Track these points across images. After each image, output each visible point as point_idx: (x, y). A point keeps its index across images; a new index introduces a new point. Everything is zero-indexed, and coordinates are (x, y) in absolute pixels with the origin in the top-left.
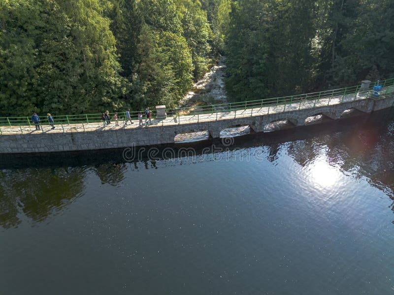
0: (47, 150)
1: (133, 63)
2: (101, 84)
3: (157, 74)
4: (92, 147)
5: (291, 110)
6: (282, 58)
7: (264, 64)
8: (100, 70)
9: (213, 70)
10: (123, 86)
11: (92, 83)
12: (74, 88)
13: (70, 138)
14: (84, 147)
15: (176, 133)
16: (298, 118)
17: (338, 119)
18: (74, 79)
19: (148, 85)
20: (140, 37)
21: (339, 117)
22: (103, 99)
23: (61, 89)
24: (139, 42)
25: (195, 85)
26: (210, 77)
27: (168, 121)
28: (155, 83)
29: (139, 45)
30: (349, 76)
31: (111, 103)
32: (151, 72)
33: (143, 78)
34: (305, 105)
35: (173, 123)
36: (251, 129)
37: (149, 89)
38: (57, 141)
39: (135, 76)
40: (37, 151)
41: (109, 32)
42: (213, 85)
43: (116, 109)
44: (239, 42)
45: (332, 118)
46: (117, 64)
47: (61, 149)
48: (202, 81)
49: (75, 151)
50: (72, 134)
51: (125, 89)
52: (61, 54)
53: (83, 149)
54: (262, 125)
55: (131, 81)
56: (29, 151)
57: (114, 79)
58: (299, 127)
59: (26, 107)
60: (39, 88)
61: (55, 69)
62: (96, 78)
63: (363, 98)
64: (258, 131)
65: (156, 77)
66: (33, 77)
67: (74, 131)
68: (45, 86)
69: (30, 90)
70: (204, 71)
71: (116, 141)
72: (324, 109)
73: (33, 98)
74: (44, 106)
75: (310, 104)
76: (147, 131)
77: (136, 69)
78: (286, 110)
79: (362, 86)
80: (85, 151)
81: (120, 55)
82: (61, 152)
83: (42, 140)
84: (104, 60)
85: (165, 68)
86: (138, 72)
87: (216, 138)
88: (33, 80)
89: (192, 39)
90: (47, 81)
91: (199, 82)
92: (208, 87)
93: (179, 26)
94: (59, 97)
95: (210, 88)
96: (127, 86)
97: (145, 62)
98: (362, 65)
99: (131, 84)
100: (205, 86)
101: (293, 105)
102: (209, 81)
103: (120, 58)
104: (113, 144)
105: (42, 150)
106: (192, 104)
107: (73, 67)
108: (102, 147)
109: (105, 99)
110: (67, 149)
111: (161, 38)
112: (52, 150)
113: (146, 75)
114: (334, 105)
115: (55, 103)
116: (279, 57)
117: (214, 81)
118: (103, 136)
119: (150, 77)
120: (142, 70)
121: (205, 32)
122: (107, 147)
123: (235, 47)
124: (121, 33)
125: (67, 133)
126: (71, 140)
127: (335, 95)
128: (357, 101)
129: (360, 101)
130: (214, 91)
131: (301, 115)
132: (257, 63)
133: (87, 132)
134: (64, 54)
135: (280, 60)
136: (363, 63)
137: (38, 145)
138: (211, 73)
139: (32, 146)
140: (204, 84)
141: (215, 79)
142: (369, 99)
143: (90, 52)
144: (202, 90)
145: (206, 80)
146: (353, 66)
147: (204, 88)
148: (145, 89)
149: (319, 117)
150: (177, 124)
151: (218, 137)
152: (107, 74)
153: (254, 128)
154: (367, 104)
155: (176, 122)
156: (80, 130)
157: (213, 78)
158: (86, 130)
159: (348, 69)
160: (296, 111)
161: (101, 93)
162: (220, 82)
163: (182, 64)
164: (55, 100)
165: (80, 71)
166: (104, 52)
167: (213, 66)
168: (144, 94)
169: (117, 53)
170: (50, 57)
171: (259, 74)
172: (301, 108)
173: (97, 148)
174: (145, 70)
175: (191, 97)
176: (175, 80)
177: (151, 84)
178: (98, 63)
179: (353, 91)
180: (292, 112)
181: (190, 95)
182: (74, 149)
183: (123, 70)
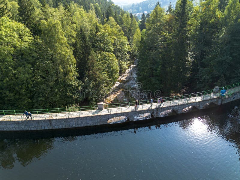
0: (35, 129)
1: (85, 71)
2: (67, 86)
3: (99, 77)
4: (61, 127)
5: (174, 105)
6: (170, 68)
7: (159, 71)
8: (66, 77)
9: (130, 68)
10: (79, 86)
11: (61, 85)
12: (51, 88)
13: (49, 123)
14: (57, 127)
15: (109, 119)
16: (178, 109)
17: (201, 109)
18: (52, 83)
19: (94, 83)
20: (90, 57)
21: (202, 108)
22: (67, 94)
23: (44, 89)
24: (88, 59)
25: (120, 78)
26: (129, 72)
27: (104, 112)
28: (97, 82)
29: (89, 61)
30: (208, 79)
31: (72, 95)
32: (95, 76)
33: (90, 80)
34: (182, 102)
35: (107, 113)
36: (151, 115)
37: (94, 86)
38: (41, 124)
39: (86, 79)
40: (29, 129)
41: (72, 57)
42: (130, 77)
43: (74, 99)
44: (145, 57)
45: (198, 108)
46: (76, 73)
47: (43, 128)
48: (124, 75)
49: (51, 129)
50: (50, 120)
51: (80, 87)
52: (46, 71)
53: (56, 128)
54: (157, 113)
55: (84, 82)
56: (25, 129)
57: (74, 83)
58: (179, 114)
59: (24, 100)
60: (32, 89)
61: (42, 78)
62: (64, 82)
63: (215, 97)
64: (155, 117)
65: (98, 79)
66: (29, 83)
67: (51, 118)
68: (36, 88)
69: (27, 90)
70: (125, 69)
71: (74, 124)
72: (193, 104)
73: (28, 94)
74: (34, 99)
75: (184, 100)
76: (92, 118)
77: (86, 75)
78: (171, 105)
79: (215, 90)
80: (57, 129)
81: (78, 68)
82: (43, 130)
83: (33, 124)
84: (69, 72)
85: (103, 73)
86: (88, 76)
87: (132, 121)
88: (29, 85)
89: (118, 53)
90: (36, 85)
91: (123, 75)
92: (128, 79)
93: (111, 48)
94: (43, 93)
95: (129, 79)
96: (81, 85)
97: (92, 70)
98: (215, 74)
99: (84, 84)
100: (126, 78)
101: (176, 101)
102: (128, 75)
103: (78, 70)
104: (73, 125)
105: (33, 129)
106: (118, 90)
107: (52, 77)
108: (67, 127)
109: (68, 94)
110: (46, 128)
111: (101, 55)
112: (38, 129)
113: (92, 78)
114: (198, 102)
115: (41, 97)
116: (167, 67)
117: (132, 74)
118: (68, 121)
119: (94, 79)
120: (90, 75)
121: (126, 48)
122: (69, 127)
123: (143, 60)
124: (79, 54)
125: (47, 120)
126: (49, 124)
127: (200, 95)
128: (212, 99)
129: (213, 99)
130: (131, 82)
131: (180, 107)
132: (156, 70)
133: (59, 119)
134: (47, 71)
135: (168, 69)
136: (216, 73)
137: (31, 127)
138: (130, 69)
139: (27, 127)
140: (125, 77)
141: (132, 73)
142: (219, 98)
143: (61, 69)
144: (124, 81)
145: (126, 74)
146: (210, 74)
147: (125, 79)
148: (91, 85)
149: (191, 107)
150: (109, 113)
151: (132, 120)
152: (70, 80)
153: (153, 115)
154: (218, 100)
155: (109, 112)
156: (55, 118)
157: (131, 73)
158: (58, 118)
159: (208, 75)
160: (177, 106)
161: (66, 90)
162: (135, 76)
163: (113, 69)
164: (41, 95)
165: (55, 79)
166: (69, 68)
167: (131, 65)
168: (91, 89)
169: (76, 67)
170: (39, 72)
171: (156, 76)
172: (180, 104)
173: (64, 128)
174: (92, 75)
175: (117, 85)
176: (108, 79)
177: (95, 83)
178: (66, 74)
179: (209, 93)
180: (174, 106)
181: (117, 84)
182: (51, 128)
183: (79, 76)
